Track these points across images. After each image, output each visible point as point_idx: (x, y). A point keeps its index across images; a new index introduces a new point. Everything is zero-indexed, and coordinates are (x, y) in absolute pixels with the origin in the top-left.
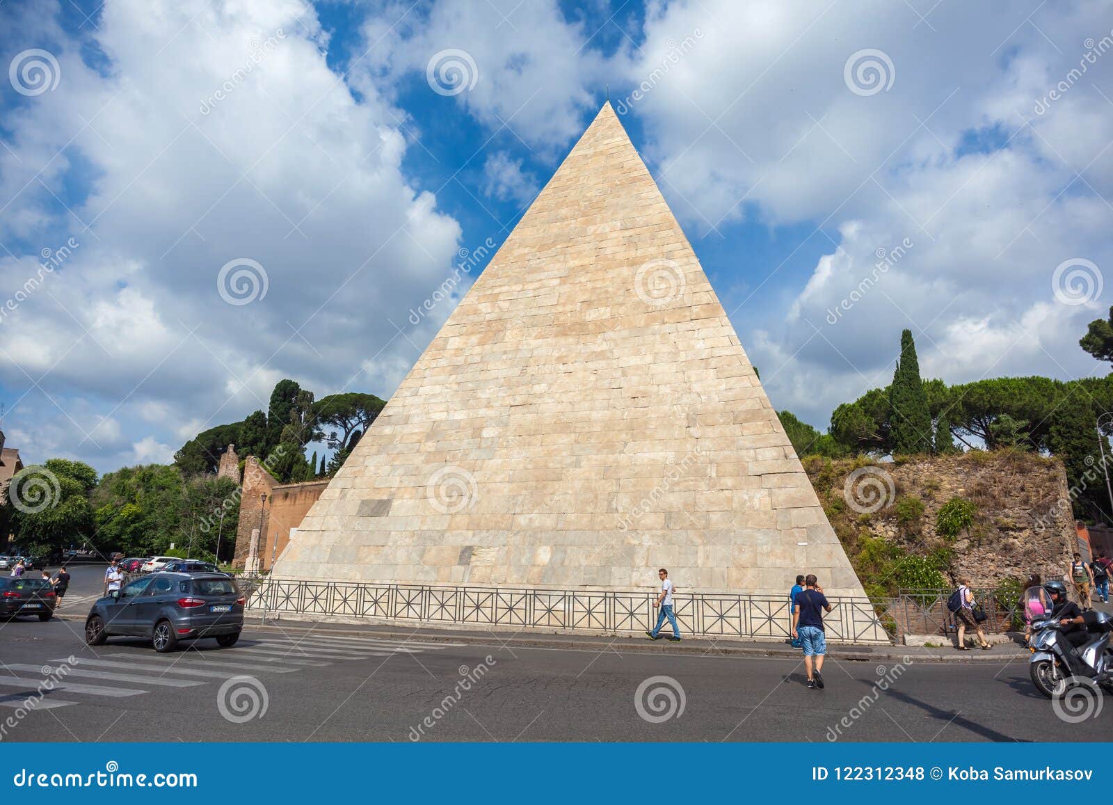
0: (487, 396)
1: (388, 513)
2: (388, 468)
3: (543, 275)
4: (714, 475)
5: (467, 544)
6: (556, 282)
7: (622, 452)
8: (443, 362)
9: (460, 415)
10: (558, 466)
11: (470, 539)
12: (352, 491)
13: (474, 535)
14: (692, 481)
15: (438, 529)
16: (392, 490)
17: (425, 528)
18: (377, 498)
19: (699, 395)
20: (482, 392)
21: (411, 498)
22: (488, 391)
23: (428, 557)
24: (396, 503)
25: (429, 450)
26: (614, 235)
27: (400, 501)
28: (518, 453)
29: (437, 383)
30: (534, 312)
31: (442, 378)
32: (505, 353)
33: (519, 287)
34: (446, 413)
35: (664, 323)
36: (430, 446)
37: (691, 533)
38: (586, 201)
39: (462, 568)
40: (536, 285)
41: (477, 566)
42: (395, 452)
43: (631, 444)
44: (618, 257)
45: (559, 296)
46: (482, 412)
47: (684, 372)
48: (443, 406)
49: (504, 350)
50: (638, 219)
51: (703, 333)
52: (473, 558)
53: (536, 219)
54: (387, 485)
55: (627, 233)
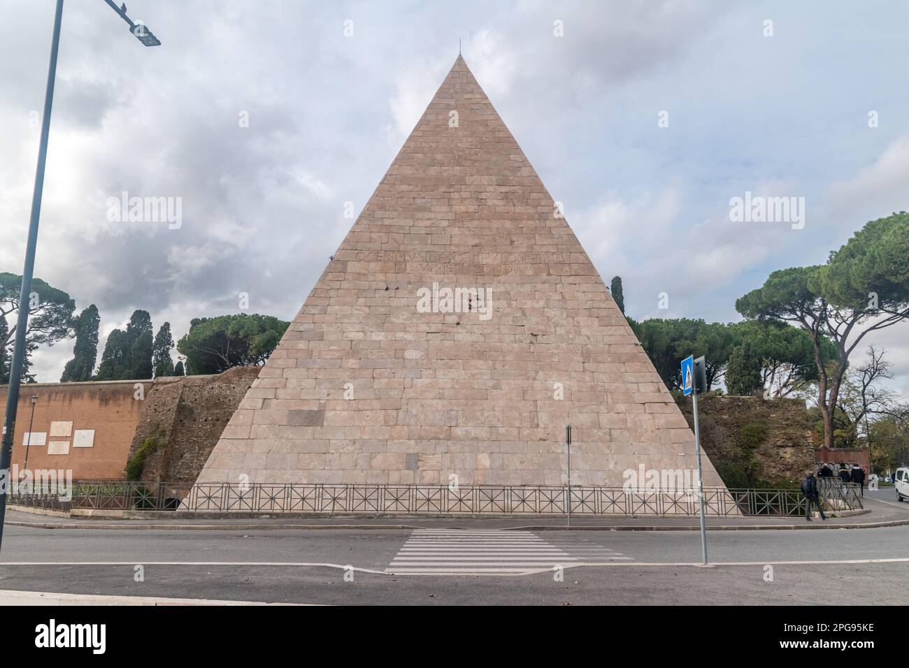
0: (401, 321)
1: (322, 423)
2: (312, 381)
3: (432, 215)
4: (610, 402)
5: (412, 451)
6: (445, 223)
7: (534, 379)
8: (345, 285)
9: (379, 336)
10: (483, 387)
11: (413, 447)
12: (274, 401)
13: (417, 444)
14: (594, 405)
15: (380, 438)
16: (322, 402)
17: (366, 437)
18: (306, 408)
19: (589, 338)
20: (395, 318)
21: (344, 410)
22: (401, 317)
23: (375, 463)
24: (329, 414)
25: (354, 366)
26: (491, 189)
27: (333, 413)
28: (444, 375)
29: (344, 304)
30: (429, 248)
31: (349, 299)
32: (409, 283)
33: (410, 222)
34: (362, 334)
35: (549, 274)
36: (352, 363)
37: (601, 445)
38: (459, 151)
39: (411, 473)
40: (428, 223)
41: (425, 470)
42: (317, 367)
43: (541, 373)
44: (498, 209)
45: (451, 237)
46: (400, 335)
47: (573, 319)
48: (357, 327)
49: (408, 280)
50: (511, 178)
51: (584, 287)
52: (420, 464)
53: (413, 158)
54: (315, 397)
55: (504, 189)
